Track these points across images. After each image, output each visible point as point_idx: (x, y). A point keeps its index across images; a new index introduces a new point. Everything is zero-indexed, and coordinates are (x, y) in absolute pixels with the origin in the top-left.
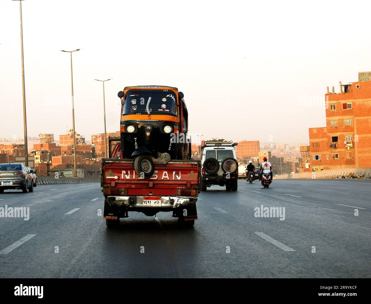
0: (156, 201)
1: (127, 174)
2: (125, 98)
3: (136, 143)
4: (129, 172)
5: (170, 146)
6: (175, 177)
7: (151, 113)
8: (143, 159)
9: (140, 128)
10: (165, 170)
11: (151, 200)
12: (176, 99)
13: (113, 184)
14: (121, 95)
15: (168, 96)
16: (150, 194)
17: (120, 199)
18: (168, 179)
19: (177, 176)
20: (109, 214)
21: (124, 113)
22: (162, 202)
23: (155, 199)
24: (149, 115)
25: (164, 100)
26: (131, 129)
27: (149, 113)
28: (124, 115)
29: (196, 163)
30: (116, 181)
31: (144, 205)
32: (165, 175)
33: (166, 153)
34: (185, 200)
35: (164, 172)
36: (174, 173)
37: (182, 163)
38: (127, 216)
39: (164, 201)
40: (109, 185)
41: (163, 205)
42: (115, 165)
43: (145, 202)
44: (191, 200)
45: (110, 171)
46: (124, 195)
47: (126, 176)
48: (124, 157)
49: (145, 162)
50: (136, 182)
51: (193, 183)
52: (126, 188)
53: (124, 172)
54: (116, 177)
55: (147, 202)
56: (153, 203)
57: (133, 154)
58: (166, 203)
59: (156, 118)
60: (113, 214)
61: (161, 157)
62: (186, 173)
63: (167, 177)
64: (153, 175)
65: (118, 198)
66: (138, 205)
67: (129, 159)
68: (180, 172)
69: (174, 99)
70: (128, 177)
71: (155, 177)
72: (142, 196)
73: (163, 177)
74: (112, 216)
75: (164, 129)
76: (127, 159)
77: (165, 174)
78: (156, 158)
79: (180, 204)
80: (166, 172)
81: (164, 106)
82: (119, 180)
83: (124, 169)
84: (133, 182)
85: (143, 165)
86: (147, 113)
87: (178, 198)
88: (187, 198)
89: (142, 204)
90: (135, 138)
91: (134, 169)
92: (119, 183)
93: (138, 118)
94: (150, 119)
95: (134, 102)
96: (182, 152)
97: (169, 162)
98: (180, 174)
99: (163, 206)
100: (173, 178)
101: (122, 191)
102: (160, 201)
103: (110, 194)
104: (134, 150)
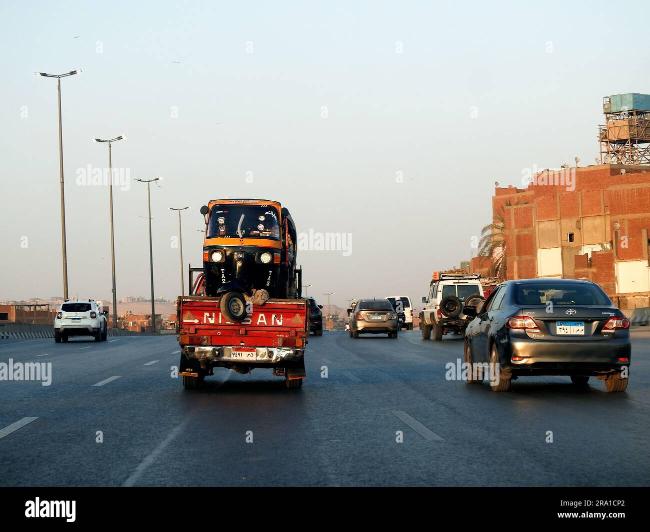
0: (250, 353)
1: (211, 316)
2: (210, 215)
3: (223, 276)
4: (214, 314)
5: (269, 281)
6: (275, 322)
7: (244, 237)
8: (232, 297)
9: (228, 256)
10: (262, 312)
11: (243, 352)
12: (278, 218)
13: (192, 330)
14: (204, 210)
15: (267, 213)
16: (242, 344)
17: (201, 350)
18: (266, 324)
19: (278, 321)
20: (187, 370)
21: (208, 235)
22: (257, 355)
23: (248, 350)
24: (242, 238)
25: (262, 218)
26: (217, 257)
27: (241, 236)
28: (208, 238)
29: (303, 303)
30: (197, 327)
31: (233, 358)
32: (262, 319)
33: (263, 290)
34: (288, 352)
35: (261, 315)
36: (274, 316)
37: (284, 303)
38: (212, 374)
39: (260, 354)
40: (186, 331)
41: (259, 358)
42: (195, 304)
43: (235, 355)
44: (296, 352)
45: (188, 313)
46: (206, 345)
47: (210, 319)
48: (208, 294)
49: (235, 301)
50: (223, 327)
51: (298, 330)
52: (209, 336)
53: (207, 314)
54: (196, 321)
55: (237, 354)
56: (245, 356)
57: (219, 291)
58: (263, 356)
59: (250, 243)
60: (192, 370)
61: (256, 294)
62: (291, 317)
63: (264, 321)
64: (246, 319)
65: (199, 349)
66: (225, 358)
67: (214, 297)
68: (282, 315)
69: (275, 218)
70: (212, 321)
71: (249, 321)
72: (231, 346)
73: (259, 321)
74: (190, 372)
75: (261, 258)
76: (212, 298)
77: (262, 317)
78: (250, 295)
79: (281, 357)
80: (263, 315)
81: (261, 227)
82: (200, 324)
83: (207, 311)
84: (219, 327)
85: (232, 305)
86: (238, 237)
87: (279, 350)
88: (290, 350)
89: (231, 357)
90: (223, 270)
91: (220, 311)
92: (200, 329)
93: (225, 242)
94: (242, 243)
95: (221, 221)
96: (286, 289)
97: (267, 301)
98: (282, 318)
99: (259, 361)
100: (271, 323)
101: (204, 340)
102: (254, 353)
103: (188, 343)
104: (220, 284)
